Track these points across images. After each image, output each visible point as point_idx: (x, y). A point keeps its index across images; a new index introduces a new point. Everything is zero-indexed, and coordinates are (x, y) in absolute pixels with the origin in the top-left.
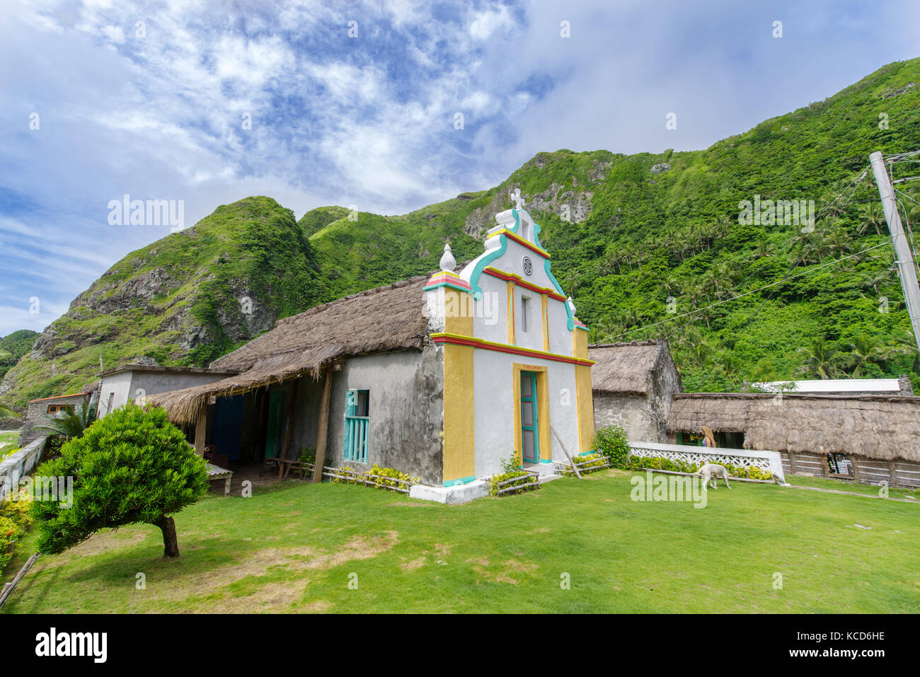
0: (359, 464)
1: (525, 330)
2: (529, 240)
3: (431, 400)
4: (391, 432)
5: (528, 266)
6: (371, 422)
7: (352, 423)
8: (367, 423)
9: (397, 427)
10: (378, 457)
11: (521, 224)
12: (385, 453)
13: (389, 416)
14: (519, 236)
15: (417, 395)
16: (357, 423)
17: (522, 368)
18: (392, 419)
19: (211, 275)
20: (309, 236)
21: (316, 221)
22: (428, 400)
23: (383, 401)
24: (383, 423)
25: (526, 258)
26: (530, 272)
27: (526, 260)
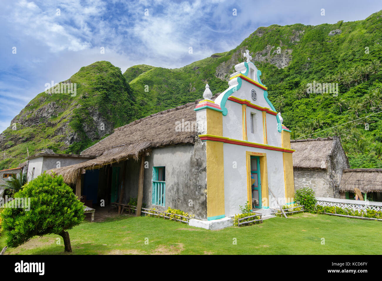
0: (160, 207)
1: (253, 132)
2: (254, 80)
3: (200, 172)
4: (178, 190)
5: (254, 95)
6: (167, 184)
7: (156, 184)
8: (164, 184)
9: (181, 187)
10: (171, 203)
11: (250, 71)
12: (174, 201)
13: (176, 181)
14: (249, 78)
15: (192, 169)
16: (161, 185)
17: (251, 154)
18: (178, 183)
19: (79, 105)
20: (129, 82)
21: (133, 73)
22: (198, 172)
23: (173, 173)
24: (173, 184)
25: (253, 90)
26: (255, 98)
27: (253, 91)
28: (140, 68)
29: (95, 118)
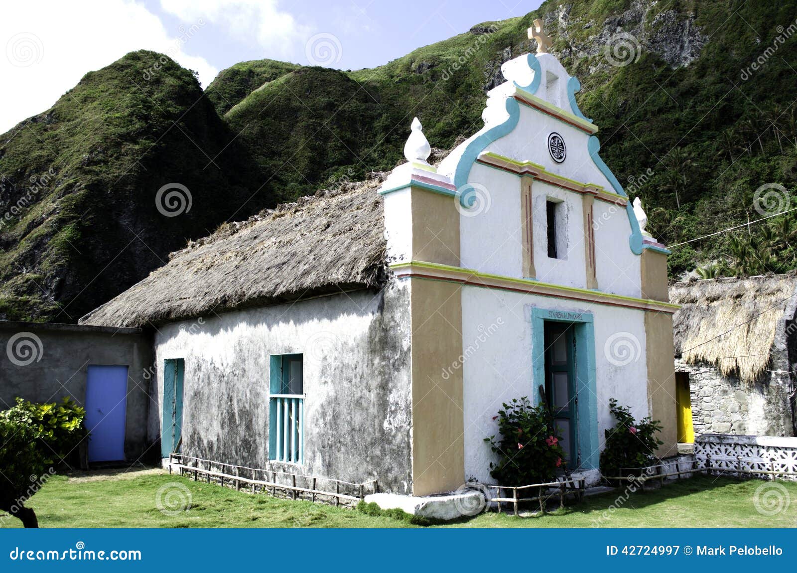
0: (291, 466)
2: (559, 105)
3: (394, 366)
4: (335, 417)
5: (557, 148)
6: (306, 403)
7: (279, 404)
8: (300, 404)
9: (343, 409)
10: (318, 455)
11: (544, 80)
12: (327, 449)
13: (332, 394)
14: (540, 97)
15: (372, 361)
16: (293, 405)
17: (547, 317)
18: (336, 398)
19: (78, 184)
20: (224, 112)
21: (234, 86)
22: (388, 366)
23: (323, 372)
24: (325, 403)
25: (554, 135)
26: (561, 158)
27: (553, 138)
28: (258, 70)
29: (125, 222)
